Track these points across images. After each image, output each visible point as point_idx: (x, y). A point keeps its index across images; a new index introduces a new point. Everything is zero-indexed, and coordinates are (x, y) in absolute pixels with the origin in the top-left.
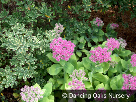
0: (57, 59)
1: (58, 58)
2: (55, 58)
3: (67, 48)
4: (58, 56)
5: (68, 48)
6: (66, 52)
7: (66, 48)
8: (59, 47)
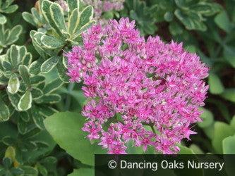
0: (108, 142)
1: (115, 138)
2: (97, 137)
3: (169, 79)
4: (119, 126)
5: (173, 82)
6: (164, 103)
7: (164, 82)
8: (124, 70)
